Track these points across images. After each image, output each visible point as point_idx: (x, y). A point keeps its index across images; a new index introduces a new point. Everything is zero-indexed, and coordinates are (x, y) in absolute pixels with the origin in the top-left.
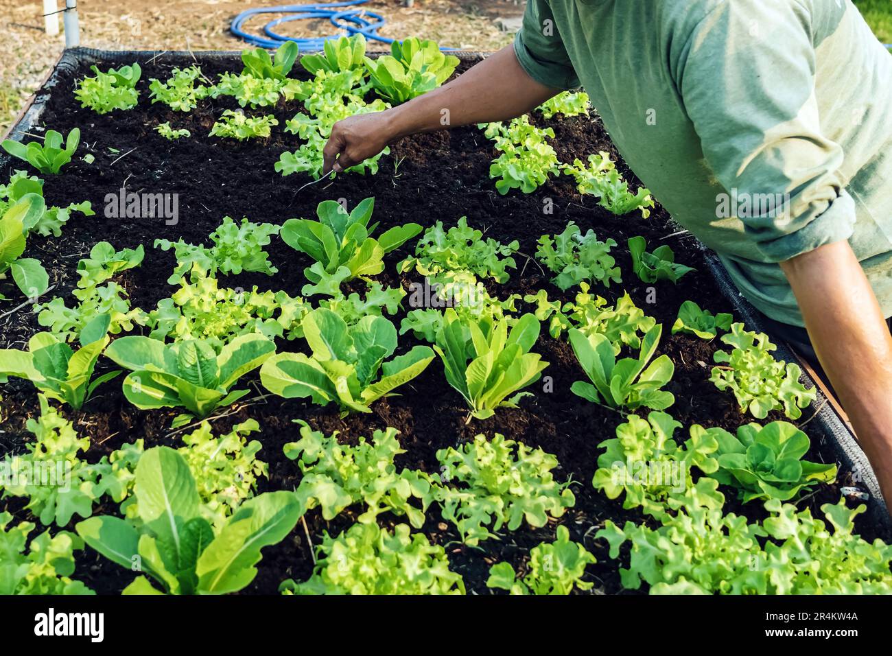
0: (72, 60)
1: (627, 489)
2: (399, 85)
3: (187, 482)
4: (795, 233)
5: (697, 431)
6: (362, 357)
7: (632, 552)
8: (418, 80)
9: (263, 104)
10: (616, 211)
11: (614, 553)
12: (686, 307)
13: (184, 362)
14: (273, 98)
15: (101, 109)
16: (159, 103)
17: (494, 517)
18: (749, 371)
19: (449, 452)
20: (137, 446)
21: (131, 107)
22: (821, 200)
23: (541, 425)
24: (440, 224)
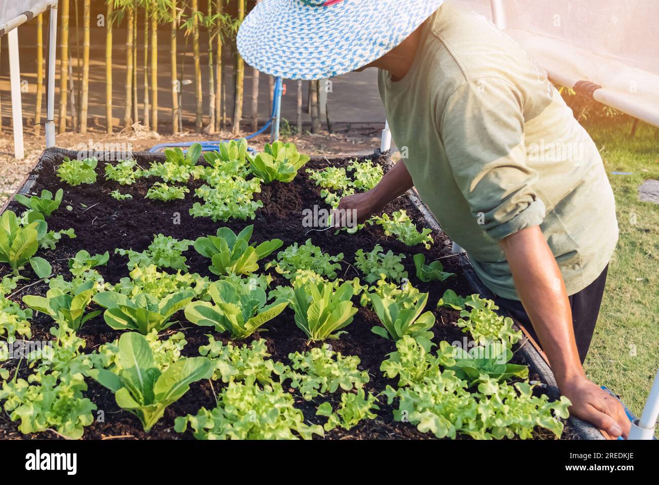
0: (51, 155)
1: (400, 373)
2: (269, 169)
3: (147, 351)
4: (507, 222)
5: (444, 345)
6: (245, 307)
7: (400, 401)
8: (282, 167)
9: (179, 180)
10: (408, 244)
11: (390, 402)
12: (447, 294)
13: (139, 305)
14: (185, 176)
15: (73, 183)
16: (110, 180)
17: (321, 385)
18: (481, 321)
19: (296, 355)
20: (114, 343)
21: (92, 182)
22: (523, 202)
23: (352, 348)
24: (296, 244)
